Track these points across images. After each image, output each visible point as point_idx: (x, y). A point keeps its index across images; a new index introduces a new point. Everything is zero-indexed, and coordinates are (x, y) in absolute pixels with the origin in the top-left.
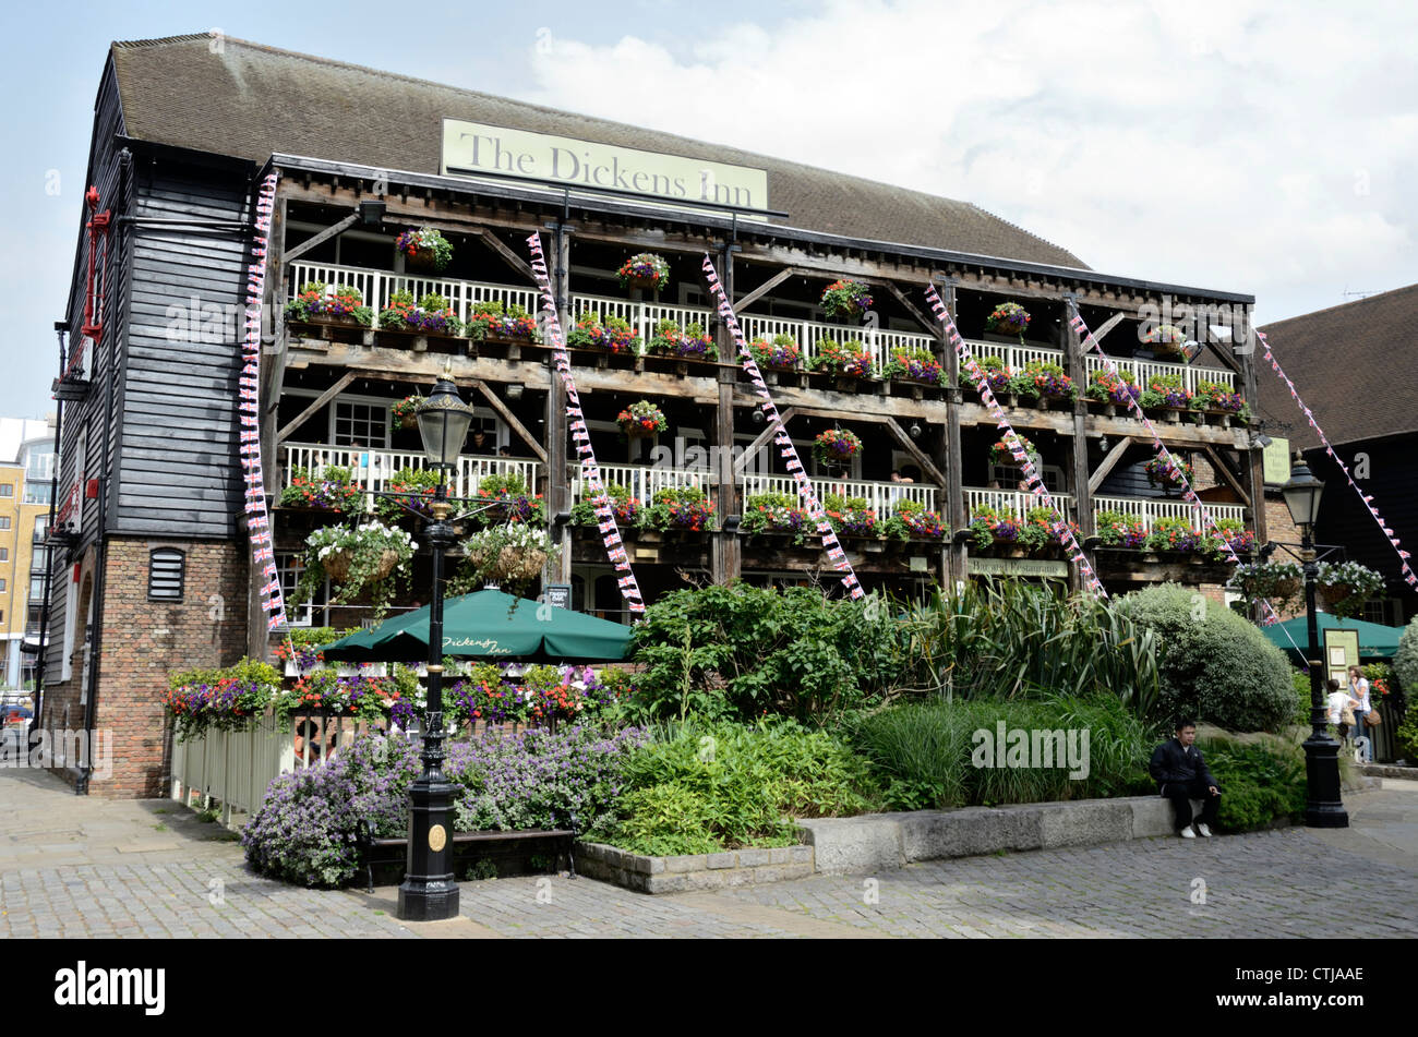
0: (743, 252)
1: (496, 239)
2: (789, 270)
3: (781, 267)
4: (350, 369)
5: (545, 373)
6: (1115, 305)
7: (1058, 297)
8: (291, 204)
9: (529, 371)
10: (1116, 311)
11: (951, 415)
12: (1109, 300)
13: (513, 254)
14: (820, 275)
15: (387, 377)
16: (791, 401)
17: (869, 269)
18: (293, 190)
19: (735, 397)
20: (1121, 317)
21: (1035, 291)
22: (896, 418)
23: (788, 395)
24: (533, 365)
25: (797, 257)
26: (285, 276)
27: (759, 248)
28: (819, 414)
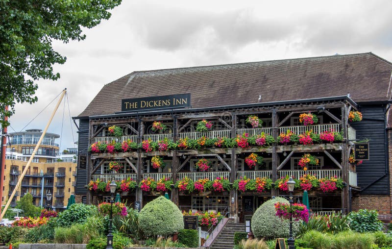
0: (180, 117)
1: (129, 125)
2: (191, 119)
3: (188, 119)
5: (137, 154)
6: (290, 110)
7: (269, 112)
8: (94, 126)
10: (291, 112)
11: (233, 152)
12: (288, 109)
13: (132, 128)
14: (199, 119)
16: (190, 153)
17: (212, 115)
18: (93, 123)
19: (176, 154)
20: (293, 113)
21: (262, 111)
22: (218, 154)
24: (135, 153)
25: (193, 116)
27: (183, 115)
28: (197, 155)
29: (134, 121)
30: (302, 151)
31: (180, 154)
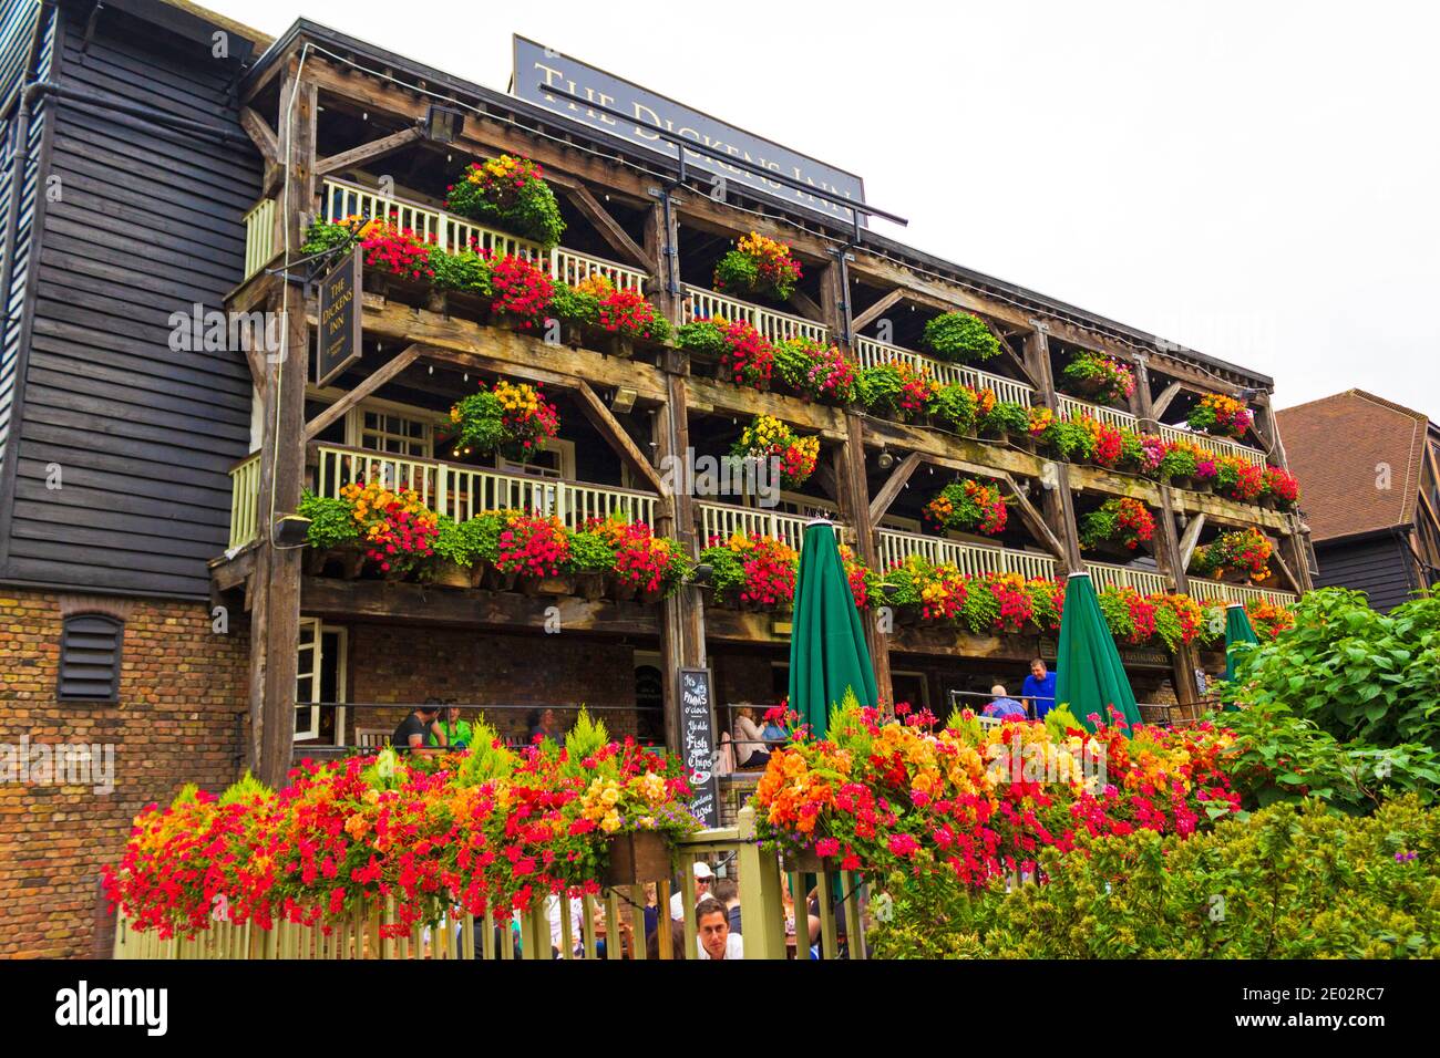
0: (857, 262)
1: (593, 200)
2: (900, 291)
3: (892, 286)
4: (411, 342)
5: (660, 380)
6: (1171, 373)
7: (1127, 358)
8: (324, 95)
9: (640, 374)
10: (1174, 380)
11: (1062, 478)
12: (1168, 368)
13: (613, 221)
14: (928, 302)
15: (463, 360)
16: (917, 445)
17: (973, 302)
18: (326, 77)
19: (863, 433)
20: (1177, 387)
21: (1110, 348)
22: (1012, 473)
23: (916, 437)
24: (644, 367)
25: (905, 277)
26: (317, 194)
27: (871, 260)
28: (942, 462)
29: (626, 184)
30: (1222, 520)
31: (880, 440)
